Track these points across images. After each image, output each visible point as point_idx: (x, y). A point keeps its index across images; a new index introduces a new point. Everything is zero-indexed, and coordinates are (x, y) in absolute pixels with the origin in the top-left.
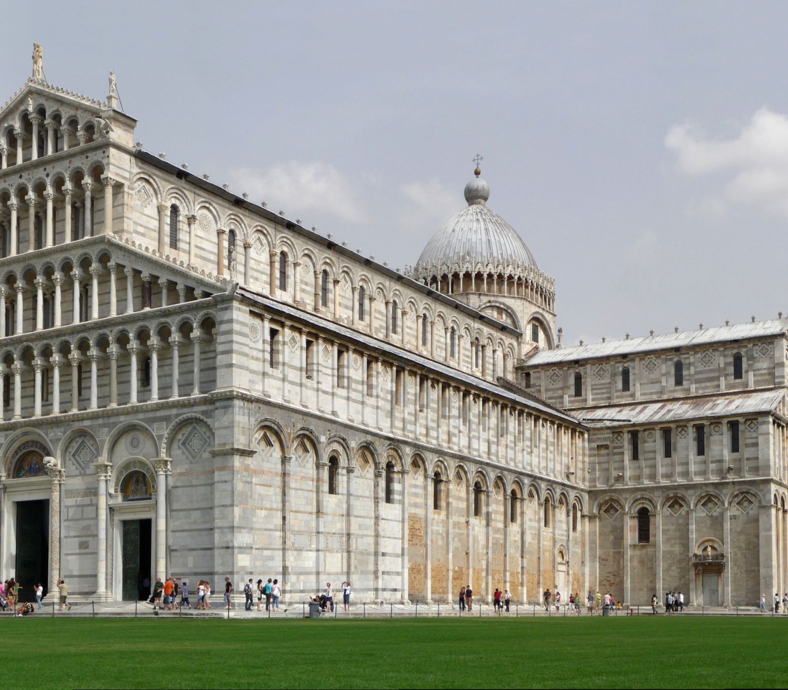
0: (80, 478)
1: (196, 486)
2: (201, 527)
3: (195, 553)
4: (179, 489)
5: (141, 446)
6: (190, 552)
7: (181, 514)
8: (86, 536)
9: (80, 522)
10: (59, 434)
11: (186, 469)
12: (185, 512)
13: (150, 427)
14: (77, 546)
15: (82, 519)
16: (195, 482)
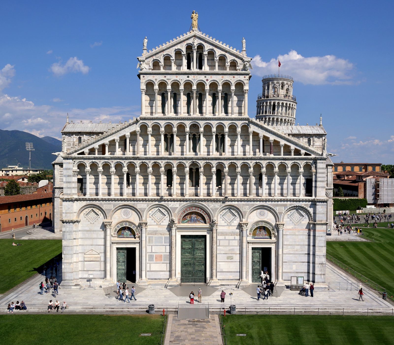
0: (227, 227)
1: (298, 235)
2: (300, 253)
3: (296, 264)
4: (288, 236)
5: (266, 215)
6: (294, 263)
7: (289, 247)
8: (231, 254)
9: (228, 247)
10: (217, 206)
11: (292, 228)
12: (291, 246)
13: (275, 208)
14: (226, 258)
15: (229, 246)
16: (297, 233)
